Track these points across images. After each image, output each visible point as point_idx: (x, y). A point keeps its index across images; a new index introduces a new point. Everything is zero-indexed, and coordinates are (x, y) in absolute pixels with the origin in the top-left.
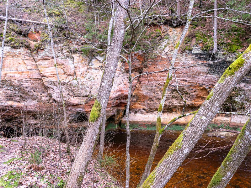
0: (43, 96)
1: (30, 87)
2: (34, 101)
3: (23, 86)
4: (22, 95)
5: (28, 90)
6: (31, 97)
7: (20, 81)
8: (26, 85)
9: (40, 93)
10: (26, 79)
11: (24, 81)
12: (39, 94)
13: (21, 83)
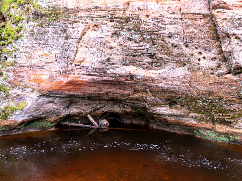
0: (204, 58)
1: (177, 34)
2: (181, 68)
3: (165, 31)
4: (157, 52)
5: (172, 41)
6: (176, 59)
7: (159, 20)
8: (170, 29)
9: (199, 50)
10: (173, 16)
11: (167, 21)
12: (196, 52)
13: (160, 25)
